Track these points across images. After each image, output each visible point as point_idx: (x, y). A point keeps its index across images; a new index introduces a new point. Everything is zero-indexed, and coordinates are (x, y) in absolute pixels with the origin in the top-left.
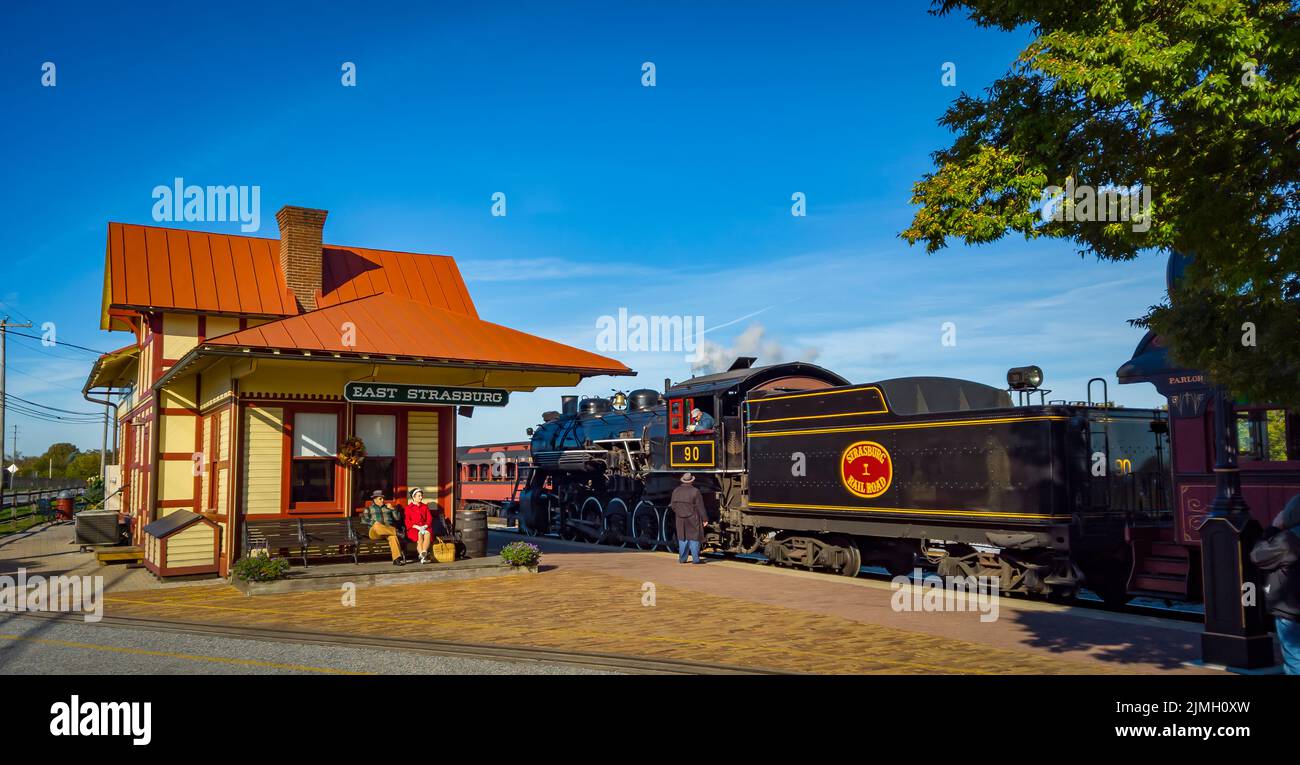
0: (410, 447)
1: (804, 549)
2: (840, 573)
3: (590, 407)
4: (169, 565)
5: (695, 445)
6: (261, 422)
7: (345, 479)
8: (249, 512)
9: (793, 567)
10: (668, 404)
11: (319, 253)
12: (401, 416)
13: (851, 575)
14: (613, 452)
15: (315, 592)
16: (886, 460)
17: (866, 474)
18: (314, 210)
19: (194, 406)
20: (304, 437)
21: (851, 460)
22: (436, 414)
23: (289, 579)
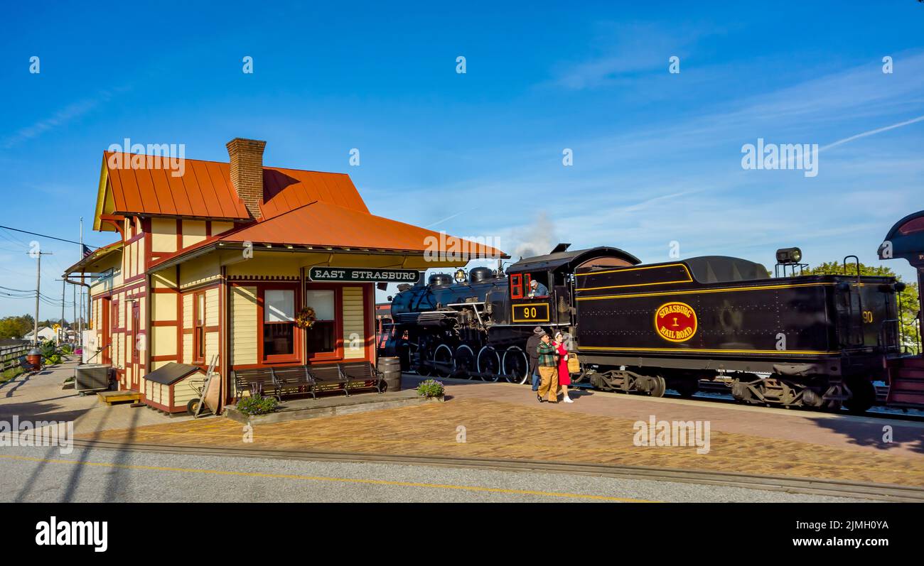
0: (344, 313)
1: (622, 378)
2: (650, 395)
3: (437, 280)
4: (176, 405)
5: (533, 307)
6: (242, 297)
7: (301, 337)
8: (235, 364)
9: (612, 391)
10: (509, 277)
11: (261, 173)
12: (337, 290)
13: (659, 396)
14: (462, 313)
15: (296, 422)
16: (692, 315)
17: (676, 325)
18: (256, 141)
19: (175, 285)
20: (271, 307)
21: (663, 315)
22: (361, 288)
23: (277, 412)
